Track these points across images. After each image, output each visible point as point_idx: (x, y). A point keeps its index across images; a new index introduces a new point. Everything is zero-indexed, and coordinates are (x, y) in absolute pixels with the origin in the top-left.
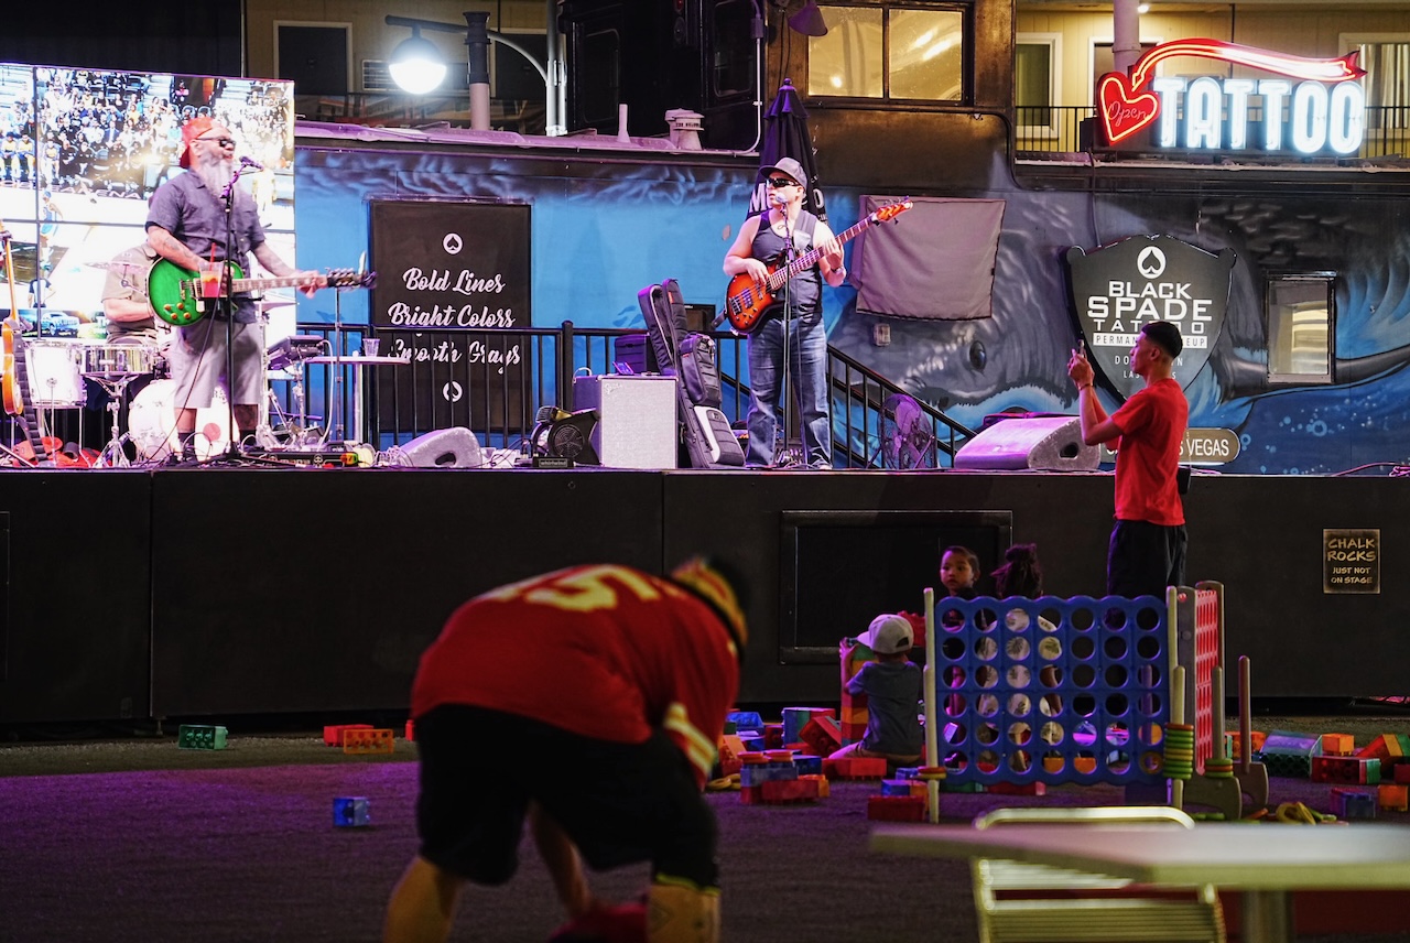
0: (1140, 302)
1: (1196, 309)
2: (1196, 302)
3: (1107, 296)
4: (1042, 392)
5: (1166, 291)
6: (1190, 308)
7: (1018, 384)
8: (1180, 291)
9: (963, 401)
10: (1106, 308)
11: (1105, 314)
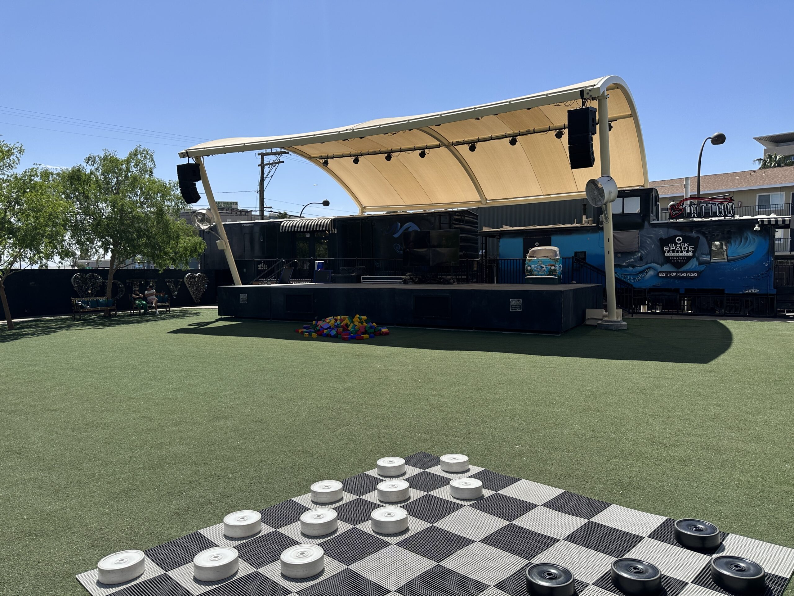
0: (676, 247)
1: (690, 248)
2: (690, 247)
3: (668, 246)
4: (656, 265)
5: (682, 245)
6: (688, 248)
7: (650, 263)
8: (686, 245)
9: (638, 266)
10: (668, 249)
11: (668, 250)
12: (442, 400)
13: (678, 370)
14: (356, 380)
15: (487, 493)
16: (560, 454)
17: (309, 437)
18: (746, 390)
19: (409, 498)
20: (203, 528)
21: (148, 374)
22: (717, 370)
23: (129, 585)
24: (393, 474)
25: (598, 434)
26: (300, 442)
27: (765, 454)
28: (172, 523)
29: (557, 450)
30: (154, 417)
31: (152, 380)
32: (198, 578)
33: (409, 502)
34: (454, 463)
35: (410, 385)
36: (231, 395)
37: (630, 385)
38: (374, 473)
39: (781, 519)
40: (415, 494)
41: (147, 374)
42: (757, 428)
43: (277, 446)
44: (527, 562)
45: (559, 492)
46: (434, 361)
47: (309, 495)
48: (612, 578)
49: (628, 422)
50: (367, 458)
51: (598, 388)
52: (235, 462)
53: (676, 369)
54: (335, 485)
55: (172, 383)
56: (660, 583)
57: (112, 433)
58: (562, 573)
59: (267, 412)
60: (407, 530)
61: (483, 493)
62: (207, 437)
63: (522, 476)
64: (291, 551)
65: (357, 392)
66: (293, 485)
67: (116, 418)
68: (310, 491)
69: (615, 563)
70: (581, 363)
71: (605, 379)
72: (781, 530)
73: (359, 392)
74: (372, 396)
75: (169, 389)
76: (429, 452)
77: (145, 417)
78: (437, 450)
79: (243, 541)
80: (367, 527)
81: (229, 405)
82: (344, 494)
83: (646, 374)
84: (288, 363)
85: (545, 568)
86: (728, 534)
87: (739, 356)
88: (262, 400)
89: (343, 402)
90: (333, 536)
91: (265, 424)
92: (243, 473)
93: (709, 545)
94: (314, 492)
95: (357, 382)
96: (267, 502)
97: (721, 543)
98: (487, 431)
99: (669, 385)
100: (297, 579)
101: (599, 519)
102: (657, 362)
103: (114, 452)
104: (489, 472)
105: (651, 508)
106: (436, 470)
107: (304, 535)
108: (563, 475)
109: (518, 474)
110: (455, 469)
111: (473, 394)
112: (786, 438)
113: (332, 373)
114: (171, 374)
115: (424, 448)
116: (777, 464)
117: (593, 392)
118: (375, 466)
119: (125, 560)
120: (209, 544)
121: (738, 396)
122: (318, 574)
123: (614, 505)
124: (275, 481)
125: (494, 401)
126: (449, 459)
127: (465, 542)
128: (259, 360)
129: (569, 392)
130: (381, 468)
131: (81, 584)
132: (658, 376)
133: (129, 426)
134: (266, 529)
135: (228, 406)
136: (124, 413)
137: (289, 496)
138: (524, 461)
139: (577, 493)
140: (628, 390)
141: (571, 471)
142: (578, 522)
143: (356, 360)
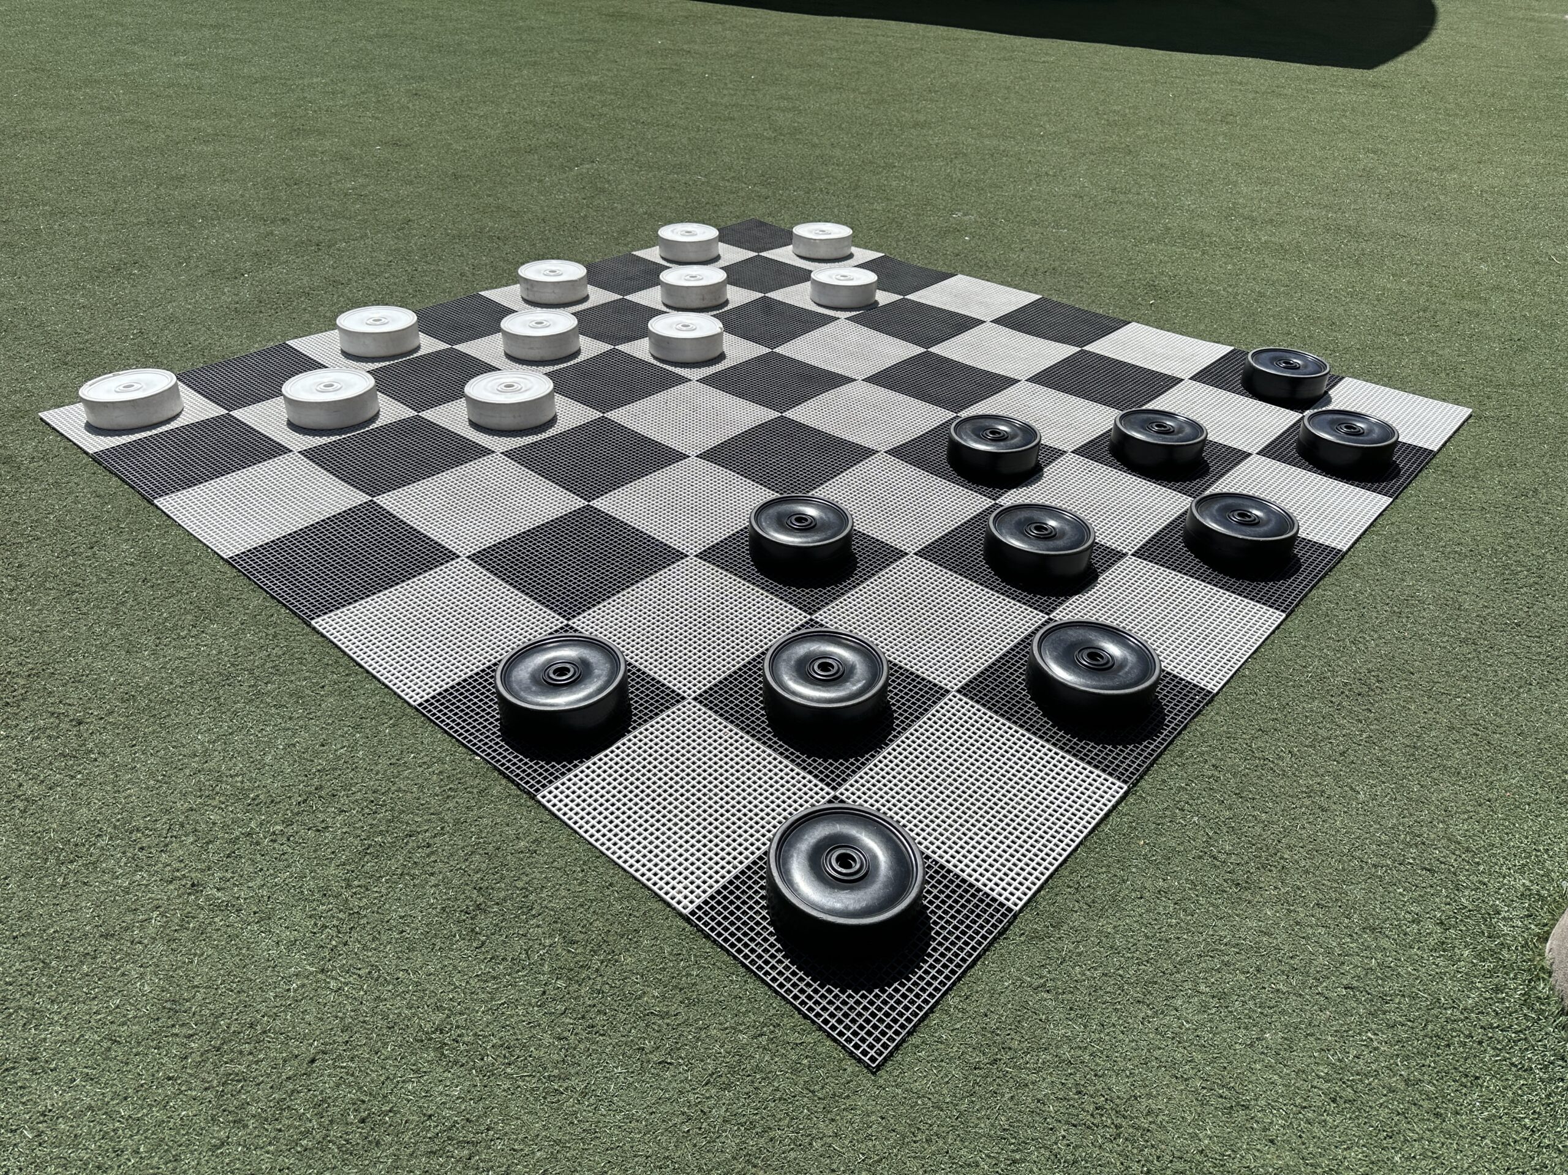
12: (801, 120)
13: (1309, 80)
14: (609, 70)
15: (883, 298)
16: (1040, 230)
17: (509, 180)
18: (1437, 125)
19: (727, 302)
20: (296, 337)
21: (124, 30)
22: (1389, 84)
23: (154, 432)
24: (693, 257)
25: (1122, 197)
26: (490, 189)
27: (1446, 244)
28: (228, 328)
29: (1034, 223)
30: (153, 122)
31: (135, 44)
32: (296, 422)
33: (726, 309)
34: (821, 240)
35: (730, 86)
36: (326, 84)
37: (1204, 104)
38: (653, 254)
39: (1447, 356)
40: (738, 296)
41: (120, 29)
42: (1442, 197)
43: (440, 194)
44: (952, 415)
45: (1028, 298)
46: (787, 38)
47: (516, 288)
48: (1112, 443)
49: (1187, 176)
50: (638, 227)
51: (1136, 107)
52: (350, 219)
53: (1306, 77)
54: (573, 271)
55: (185, 53)
56: (1201, 451)
57: (63, 152)
58: (1019, 431)
59: (410, 126)
60: (722, 357)
61: (877, 298)
62: (283, 169)
63: (959, 269)
64: (485, 381)
65: (610, 94)
66: (480, 269)
67: (66, 122)
68: (517, 279)
69: (1122, 418)
70: (1109, 56)
71: (1154, 91)
72: (1443, 375)
73: (616, 94)
74: (645, 105)
75: (178, 65)
76: (769, 220)
77: (132, 122)
78: (786, 217)
79: (383, 364)
80: (640, 349)
81: (322, 106)
82: (591, 290)
83: (1241, 83)
84: (448, 23)
85: (987, 423)
86: (1343, 378)
87: (1440, 58)
88: (396, 99)
89: (582, 114)
90: (572, 363)
91: (409, 149)
92: (369, 242)
93: (1304, 393)
94: (526, 280)
95: (610, 74)
96: (427, 297)
97: (1326, 392)
98: (894, 183)
99: (1284, 109)
100: (502, 431)
101: (1101, 347)
102: (1267, 61)
103: (76, 190)
104: (892, 260)
105: (1204, 331)
106: (784, 255)
107: (509, 356)
108: (1042, 270)
109: (949, 266)
110: (822, 253)
111: (869, 111)
112: (1494, 216)
113: (552, 50)
114: (179, 33)
115: (758, 211)
116: (1464, 264)
117: (1125, 115)
118: (655, 240)
119: (136, 386)
120: (311, 365)
121: (1418, 136)
122: (544, 424)
123: (1134, 324)
124: (440, 258)
125: (914, 127)
126: (811, 232)
127: (834, 381)
128: (380, 13)
129: (1076, 114)
130: (667, 244)
131: (54, 429)
132: (1263, 89)
133: (99, 139)
134: (429, 345)
135: (320, 109)
136: (82, 112)
137: (475, 289)
138: (965, 242)
139: (1065, 301)
140: (1198, 113)
141: (1057, 263)
142: (1058, 352)
143: (608, 26)
